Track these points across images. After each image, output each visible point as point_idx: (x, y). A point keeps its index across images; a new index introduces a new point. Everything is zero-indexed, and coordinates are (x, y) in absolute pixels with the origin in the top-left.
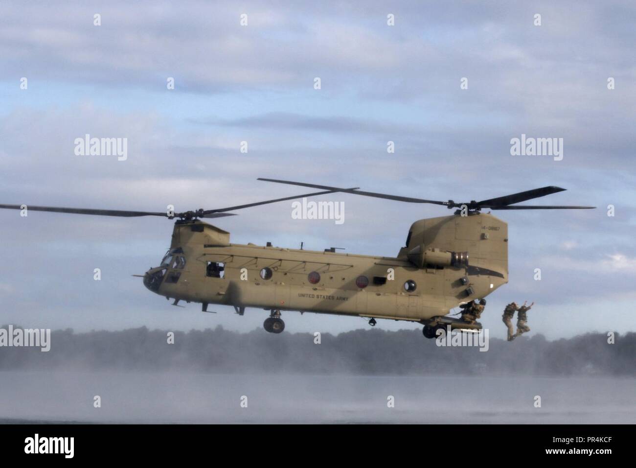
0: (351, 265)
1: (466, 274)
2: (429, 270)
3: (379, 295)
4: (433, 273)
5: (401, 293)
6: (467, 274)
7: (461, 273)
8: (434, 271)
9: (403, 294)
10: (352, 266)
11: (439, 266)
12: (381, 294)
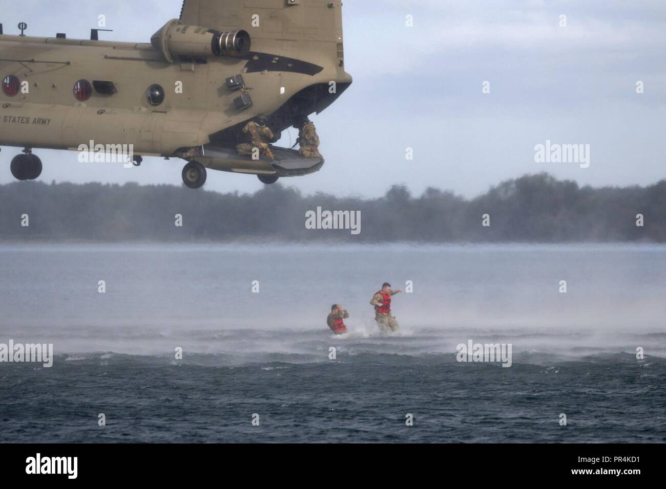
0: (66, 61)
1: (243, 70)
2: (184, 66)
3: (101, 112)
4: (190, 70)
5: (140, 109)
6: (246, 69)
7: (238, 69)
8: (193, 67)
9: (144, 109)
10: (68, 63)
11: (198, 59)
12: (107, 110)
